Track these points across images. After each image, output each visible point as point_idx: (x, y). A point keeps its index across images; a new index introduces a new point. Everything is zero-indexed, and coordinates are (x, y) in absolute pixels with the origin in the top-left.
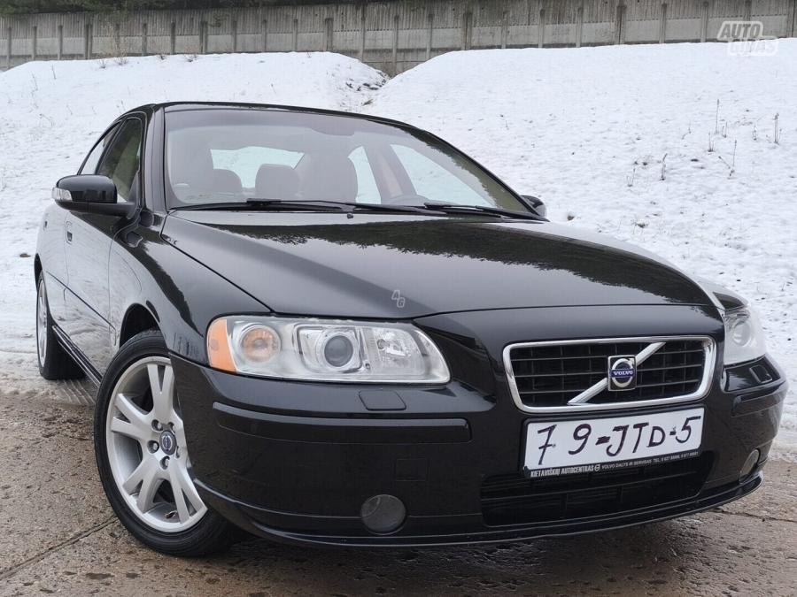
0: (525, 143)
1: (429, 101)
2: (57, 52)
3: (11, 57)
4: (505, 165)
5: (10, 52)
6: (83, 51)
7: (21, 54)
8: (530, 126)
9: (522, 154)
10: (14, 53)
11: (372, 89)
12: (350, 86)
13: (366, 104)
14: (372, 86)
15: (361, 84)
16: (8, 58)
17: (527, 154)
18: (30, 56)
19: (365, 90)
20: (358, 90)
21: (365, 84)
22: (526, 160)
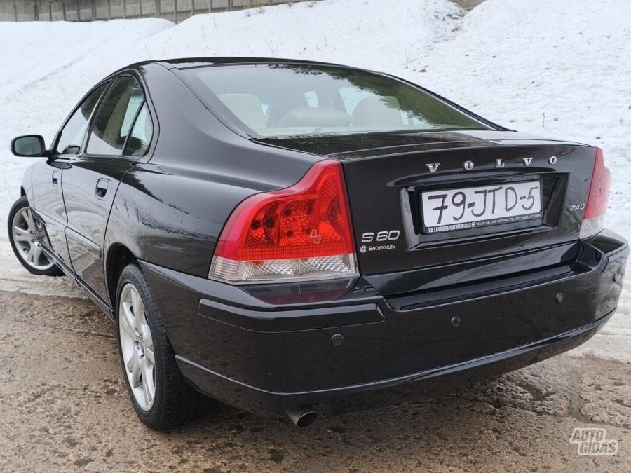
0: (609, 55)
1: (512, 25)
2: (209, 7)
3: (177, 12)
4: (597, 75)
5: (176, 9)
6: (227, 5)
7: (183, 10)
8: (609, 40)
9: (610, 64)
10: (178, 10)
11: (454, 18)
12: (437, 17)
13: (453, 30)
14: (454, 16)
15: (445, 15)
16: (175, 14)
17: (613, 64)
18: (190, 11)
19: (449, 20)
20: (444, 20)
21: (448, 15)
22: (614, 69)
